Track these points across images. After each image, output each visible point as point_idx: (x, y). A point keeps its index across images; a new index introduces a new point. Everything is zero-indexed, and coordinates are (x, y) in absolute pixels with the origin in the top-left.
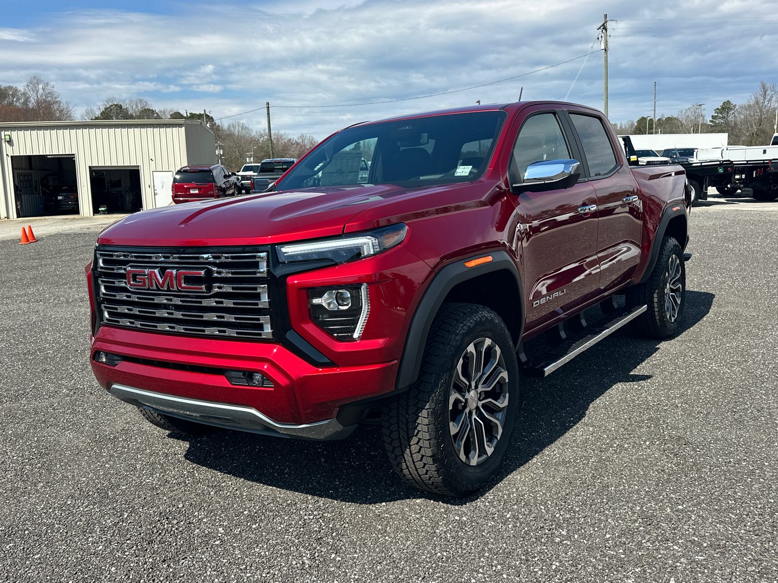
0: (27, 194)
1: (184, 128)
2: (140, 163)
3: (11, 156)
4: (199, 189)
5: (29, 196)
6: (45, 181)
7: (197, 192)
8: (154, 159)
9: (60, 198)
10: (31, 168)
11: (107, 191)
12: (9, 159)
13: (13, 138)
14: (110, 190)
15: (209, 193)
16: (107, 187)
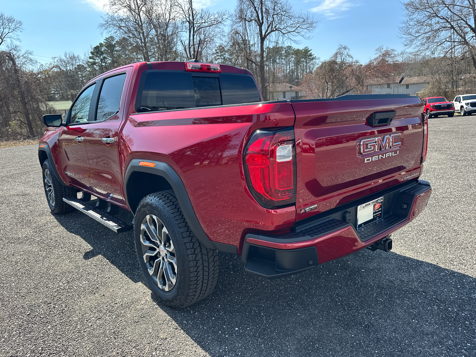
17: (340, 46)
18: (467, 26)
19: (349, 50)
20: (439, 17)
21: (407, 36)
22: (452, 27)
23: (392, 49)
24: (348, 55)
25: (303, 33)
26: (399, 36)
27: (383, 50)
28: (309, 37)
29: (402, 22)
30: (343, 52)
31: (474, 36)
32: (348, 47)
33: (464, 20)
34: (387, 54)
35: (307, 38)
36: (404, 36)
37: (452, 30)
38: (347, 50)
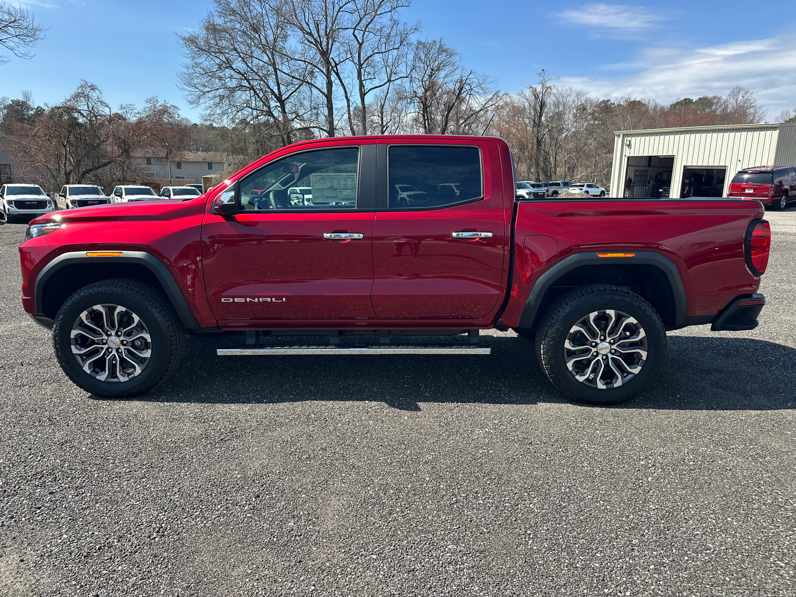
0: (639, 186)
1: (778, 131)
2: (728, 164)
3: (628, 157)
4: (755, 190)
5: (642, 188)
6: (659, 177)
7: (751, 191)
8: (741, 160)
9: (660, 190)
10: (649, 166)
11: (713, 186)
12: (626, 158)
13: (633, 143)
14: (716, 186)
15: (764, 193)
16: (714, 183)
17: (83, 83)
18: (270, 91)
19: (101, 93)
20: (234, 70)
21: (190, 89)
22: (252, 88)
23: (174, 105)
24: (100, 101)
25: (11, 44)
26: (180, 85)
27: (159, 104)
28: (25, 54)
29: (183, 65)
30: (90, 94)
31: (279, 107)
32: (98, 86)
33: (264, 82)
34: (165, 110)
35: (20, 55)
36: (186, 87)
37: (252, 91)
38: (97, 92)
